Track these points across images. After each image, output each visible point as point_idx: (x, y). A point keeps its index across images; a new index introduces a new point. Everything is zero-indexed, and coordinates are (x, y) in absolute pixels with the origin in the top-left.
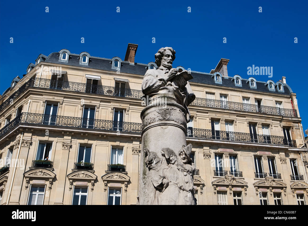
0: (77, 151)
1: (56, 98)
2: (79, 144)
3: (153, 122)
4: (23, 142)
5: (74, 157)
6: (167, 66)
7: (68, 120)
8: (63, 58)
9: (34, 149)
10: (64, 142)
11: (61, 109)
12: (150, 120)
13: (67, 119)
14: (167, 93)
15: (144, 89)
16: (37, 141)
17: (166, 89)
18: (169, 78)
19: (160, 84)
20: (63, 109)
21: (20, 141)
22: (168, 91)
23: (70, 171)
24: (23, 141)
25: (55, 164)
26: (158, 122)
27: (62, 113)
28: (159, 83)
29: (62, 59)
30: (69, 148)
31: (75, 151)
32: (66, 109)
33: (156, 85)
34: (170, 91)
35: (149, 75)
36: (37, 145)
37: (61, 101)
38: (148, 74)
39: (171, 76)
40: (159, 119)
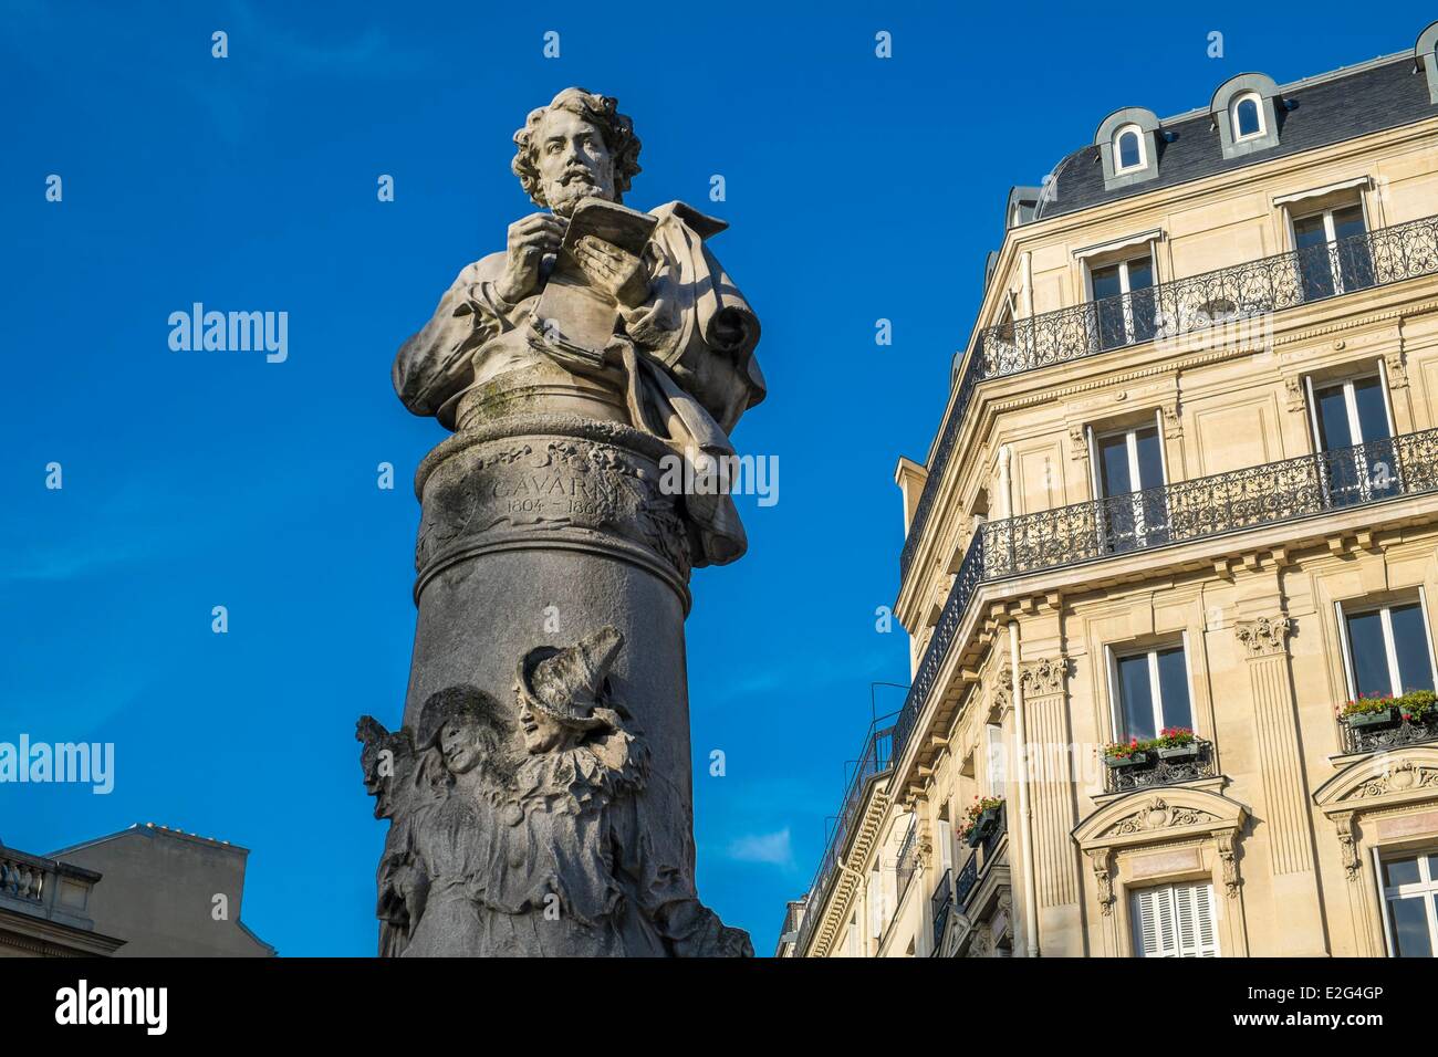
0: (1334, 649)
1: (1133, 393)
2: (1338, 605)
4: (1025, 677)
5: (1326, 686)
7: (1228, 490)
8: (1124, 165)
9: (1090, 698)
10: (1244, 618)
11: (1182, 443)
13: (1224, 489)
16: (1099, 649)
17: (500, 349)
19: (465, 334)
20: (1190, 439)
21: (1009, 673)
23: (1320, 769)
24: (1024, 668)
25: (1229, 751)
27: (1192, 461)
28: (460, 334)
29: (1120, 170)
30: (1282, 643)
31: (1321, 651)
32: (1206, 434)
33: (444, 352)
36: (1101, 675)
37: (1168, 403)
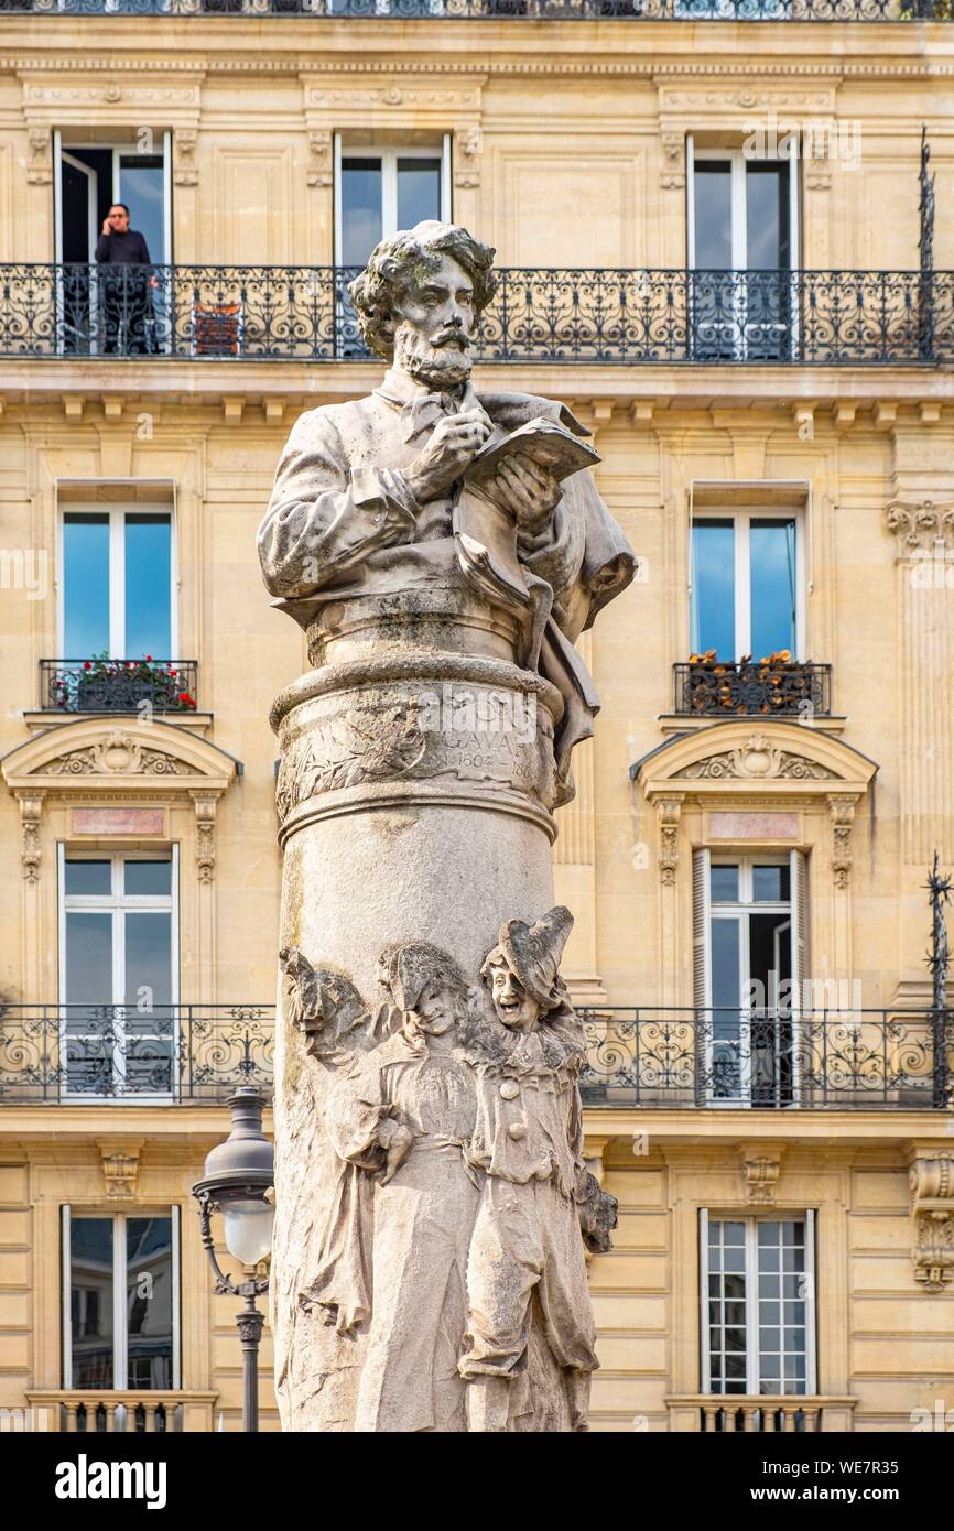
3: (327, 789)
6: (433, 374)
12: (317, 772)
14: (421, 585)
15: (273, 571)
17: (415, 560)
18: (432, 482)
19: (372, 531)
22: (423, 574)
26: (359, 787)
28: (364, 528)
33: (342, 544)
34: (440, 571)
35: (303, 465)
38: (294, 455)
39: (441, 471)
40: (364, 771)
